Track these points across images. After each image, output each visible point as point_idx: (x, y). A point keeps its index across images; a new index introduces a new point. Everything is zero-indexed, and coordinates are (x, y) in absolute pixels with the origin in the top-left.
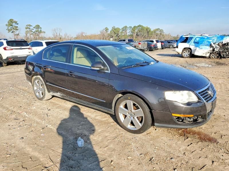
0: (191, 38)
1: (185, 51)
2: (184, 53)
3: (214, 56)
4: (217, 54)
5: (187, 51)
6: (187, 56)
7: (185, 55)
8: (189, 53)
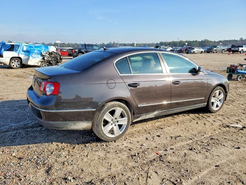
0: (18, 46)
1: (13, 61)
2: (13, 63)
3: (44, 65)
4: (47, 62)
5: (16, 61)
6: (17, 66)
7: (14, 65)
8: (19, 63)
